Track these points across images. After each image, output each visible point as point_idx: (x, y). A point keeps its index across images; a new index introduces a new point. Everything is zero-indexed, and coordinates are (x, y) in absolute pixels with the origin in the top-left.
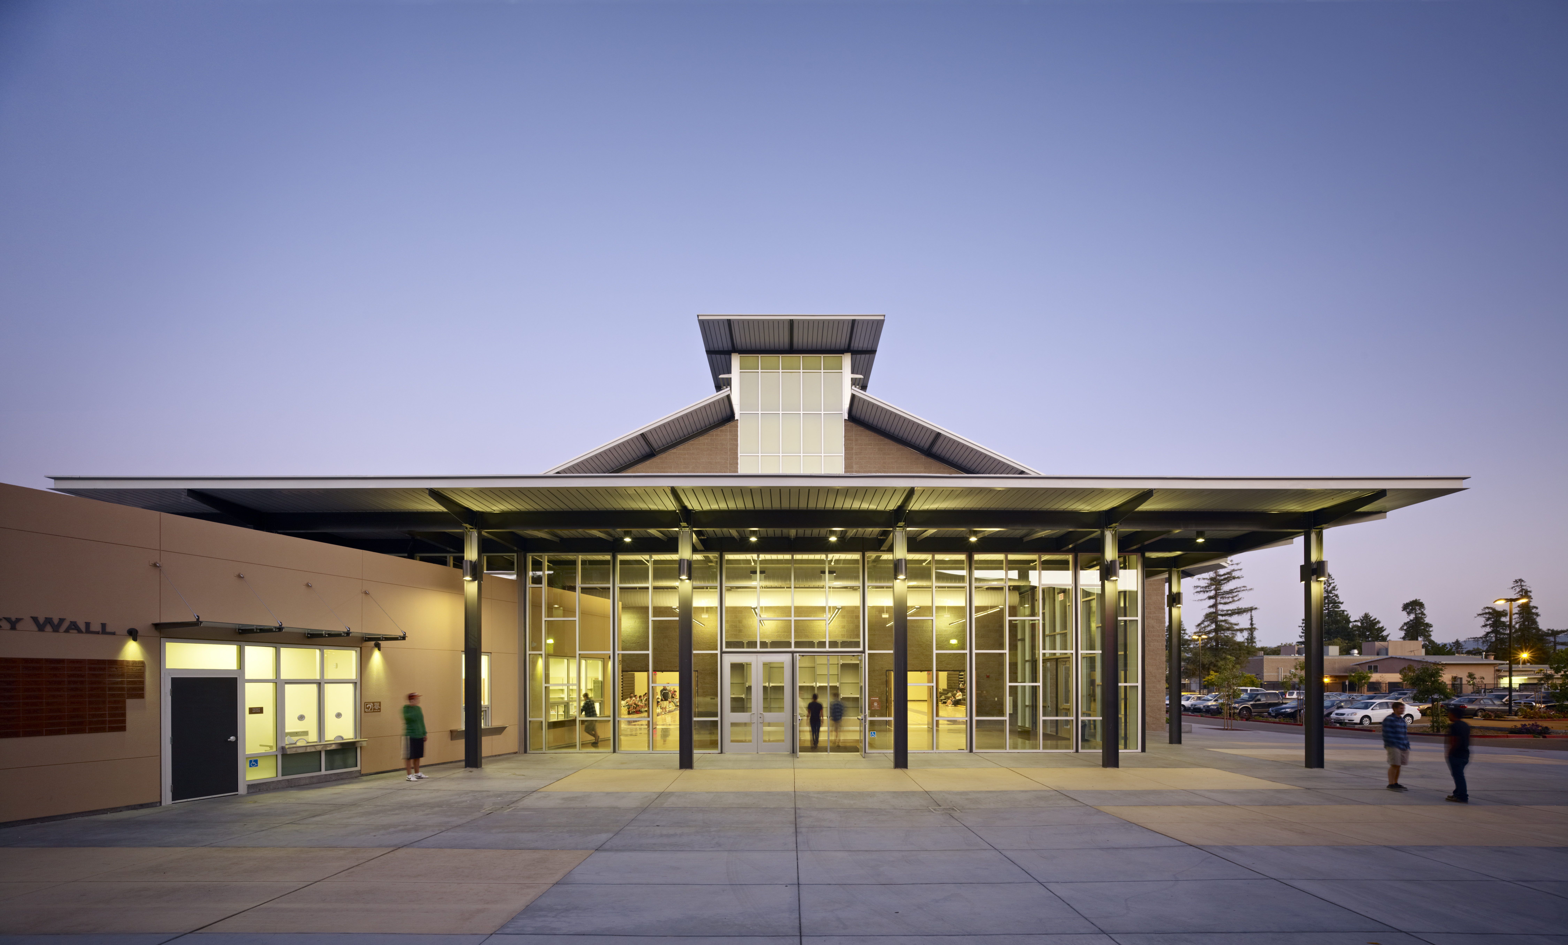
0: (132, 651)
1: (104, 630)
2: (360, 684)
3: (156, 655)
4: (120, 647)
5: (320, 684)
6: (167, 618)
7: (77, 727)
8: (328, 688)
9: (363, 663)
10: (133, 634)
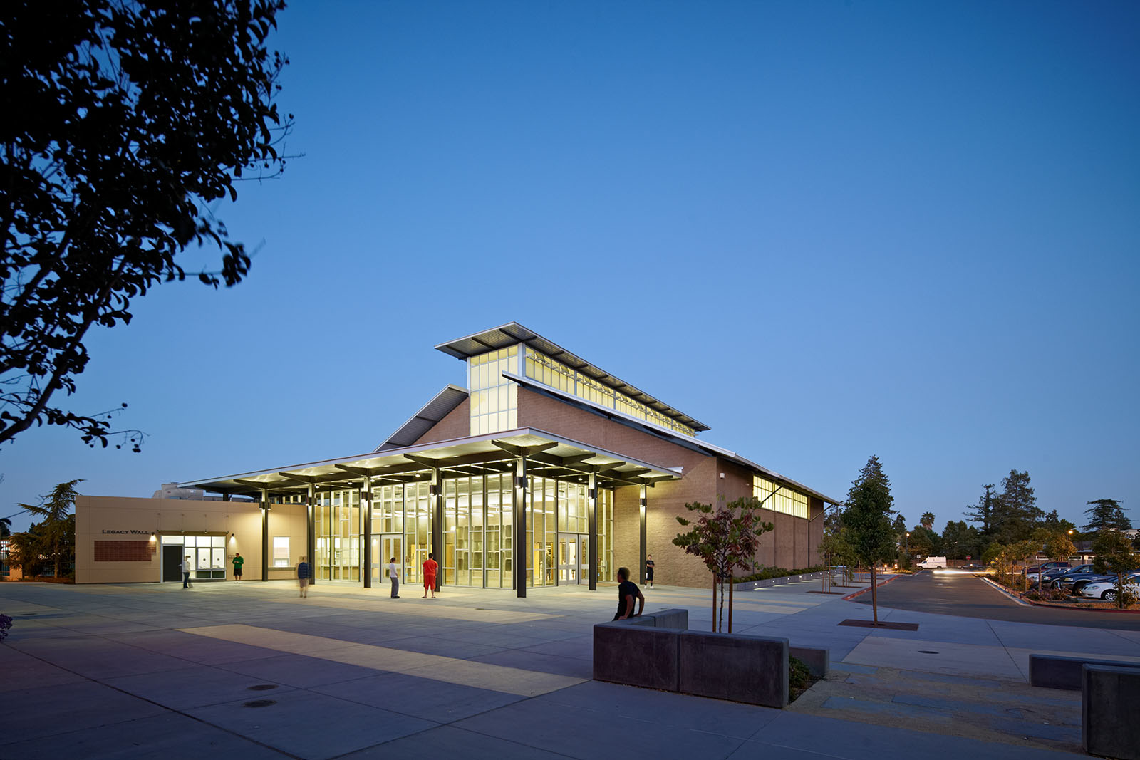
0: (153, 539)
1: (146, 533)
2: (226, 548)
3: (159, 539)
4: (149, 538)
5: (211, 548)
6: (163, 529)
7: (140, 559)
8: (214, 550)
9: (227, 542)
10: (153, 534)
